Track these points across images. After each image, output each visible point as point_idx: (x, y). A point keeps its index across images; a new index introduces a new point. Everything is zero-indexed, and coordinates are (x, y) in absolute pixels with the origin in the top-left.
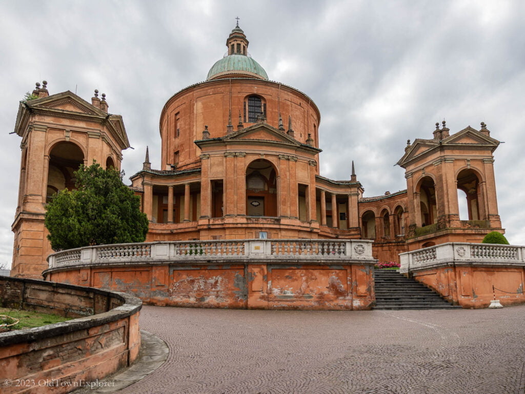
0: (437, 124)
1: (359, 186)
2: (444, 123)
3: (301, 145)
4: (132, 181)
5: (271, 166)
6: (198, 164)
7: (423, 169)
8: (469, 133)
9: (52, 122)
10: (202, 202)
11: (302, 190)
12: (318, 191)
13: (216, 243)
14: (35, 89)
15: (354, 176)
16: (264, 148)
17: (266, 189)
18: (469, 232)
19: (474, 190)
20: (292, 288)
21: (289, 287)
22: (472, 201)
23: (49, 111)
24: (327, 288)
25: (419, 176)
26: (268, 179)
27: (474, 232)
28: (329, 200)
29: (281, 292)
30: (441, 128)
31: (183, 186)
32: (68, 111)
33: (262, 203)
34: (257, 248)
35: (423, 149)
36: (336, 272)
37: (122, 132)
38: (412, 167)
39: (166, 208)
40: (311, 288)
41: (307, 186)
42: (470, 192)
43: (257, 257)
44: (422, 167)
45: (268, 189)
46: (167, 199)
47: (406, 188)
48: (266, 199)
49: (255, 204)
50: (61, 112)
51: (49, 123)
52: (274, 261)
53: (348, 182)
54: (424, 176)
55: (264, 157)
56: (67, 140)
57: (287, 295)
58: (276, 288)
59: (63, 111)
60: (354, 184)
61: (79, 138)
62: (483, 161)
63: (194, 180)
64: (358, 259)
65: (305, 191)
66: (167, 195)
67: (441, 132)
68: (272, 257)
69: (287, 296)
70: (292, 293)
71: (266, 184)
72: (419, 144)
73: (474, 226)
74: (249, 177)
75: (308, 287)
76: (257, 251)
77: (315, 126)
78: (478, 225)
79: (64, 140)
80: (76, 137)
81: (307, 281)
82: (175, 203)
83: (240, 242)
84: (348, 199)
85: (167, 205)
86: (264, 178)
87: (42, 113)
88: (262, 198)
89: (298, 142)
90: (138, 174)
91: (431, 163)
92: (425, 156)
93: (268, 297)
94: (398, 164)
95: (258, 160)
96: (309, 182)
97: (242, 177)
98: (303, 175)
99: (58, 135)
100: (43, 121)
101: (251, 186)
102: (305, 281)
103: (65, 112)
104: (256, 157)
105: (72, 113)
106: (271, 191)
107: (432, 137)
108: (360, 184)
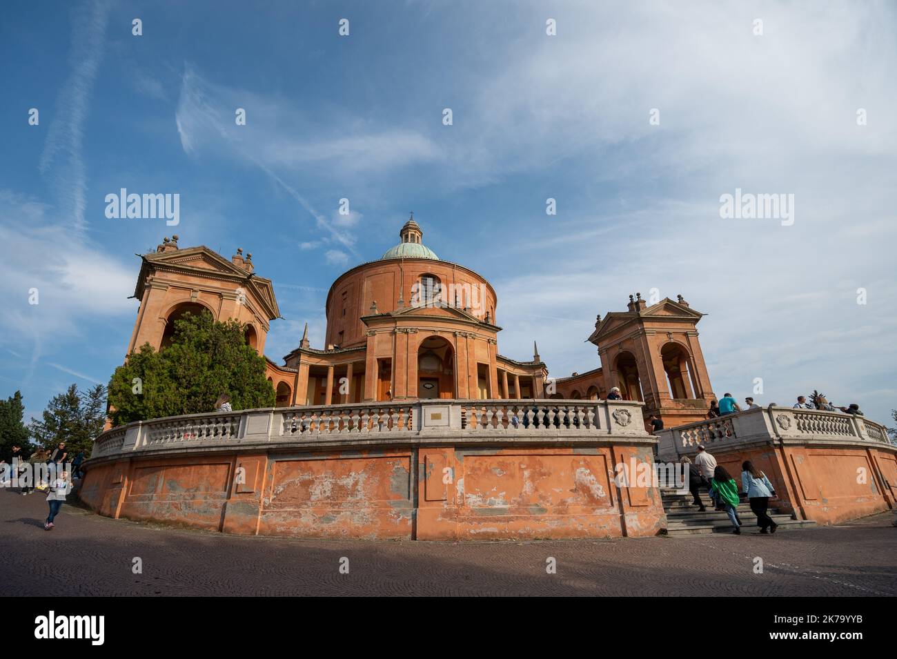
0: (631, 297)
1: (543, 366)
2: (638, 295)
3: (480, 323)
4: (286, 361)
5: (446, 345)
6: (364, 344)
7: (619, 344)
8: (668, 305)
9: (177, 280)
10: (366, 382)
11: (483, 370)
12: (500, 372)
13: (360, 409)
14: (162, 244)
15: (537, 356)
16: (439, 324)
17: (441, 370)
18: (684, 412)
19: (676, 368)
20: (504, 493)
21: (500, 490)
22: (676, 380)
23: (174, 267)
24: (571, 490)
25: (614, 352)
26: (443, 359)
27: (690, 413)
28: (511, 384)
29: (484, 501)
30: (635, 300)
31: (346, 366)
32: (199, 268)
33: (435, 384)
34: (436, 417)
35: (617, 324)
36: (585, 461)
37: (271, 299)
38: (605, 343)
39: (323, 392)
40: (542, 492)
41: (487, 366)
42: (671, 369)
43: (436, 434)
44: (618, 342)
45: (443, 369)
46: (326, 382)
47: (600, 366)
48: (440, 380)
49: (429, 386)
50: (190, 268)
51: (172, 281)
52: (468, 440)
53: (532, 363)
54: (621, 351)
55: (439, 334)
56: (194, 300)
57: (495, 507)
58: (474, 493)
59: (193, 267)
60: (537, 366)
61: (210, 299)
62: (686, 334)
63: (358, 359)
64: (622, 435)
65: (485, 371)
66: (326, 376)
67: (637, 303)
68: (465, 433)
69: (496, 509)
70: (504, 504)
71: (441, 365)
72: (611, 317)
73: (689, 406)
74: (421, 357)
75: (536, 490)
76: (436, 422)
77: (492, 308)
78: (693, 405)
79: (189, 301)
80: (205, 298)
81: (532, 478)
82: (335, 386)
83: (404, 406)
84: (532, 382)
85: (325, 389)
86: (438, 357)
87: (165, 268)
88: (436, 380)
89: (476, 319)
90: (293, 352)
91: (628, 337)
92: (620, 329)
93: (457, 513)
94: (589, 340)
95: (431, 338)
96: (489, 361)
97: (414, 356)
98: (481, 354)
99: (183, 295)
100: (165, 278)
101: (423, 367)
102: (529, 478)
103: (195, 269)
104: (430, 334)
105: (204, 270)
106: (446, 372)
107: (627, 310)
108: (544, 364)
